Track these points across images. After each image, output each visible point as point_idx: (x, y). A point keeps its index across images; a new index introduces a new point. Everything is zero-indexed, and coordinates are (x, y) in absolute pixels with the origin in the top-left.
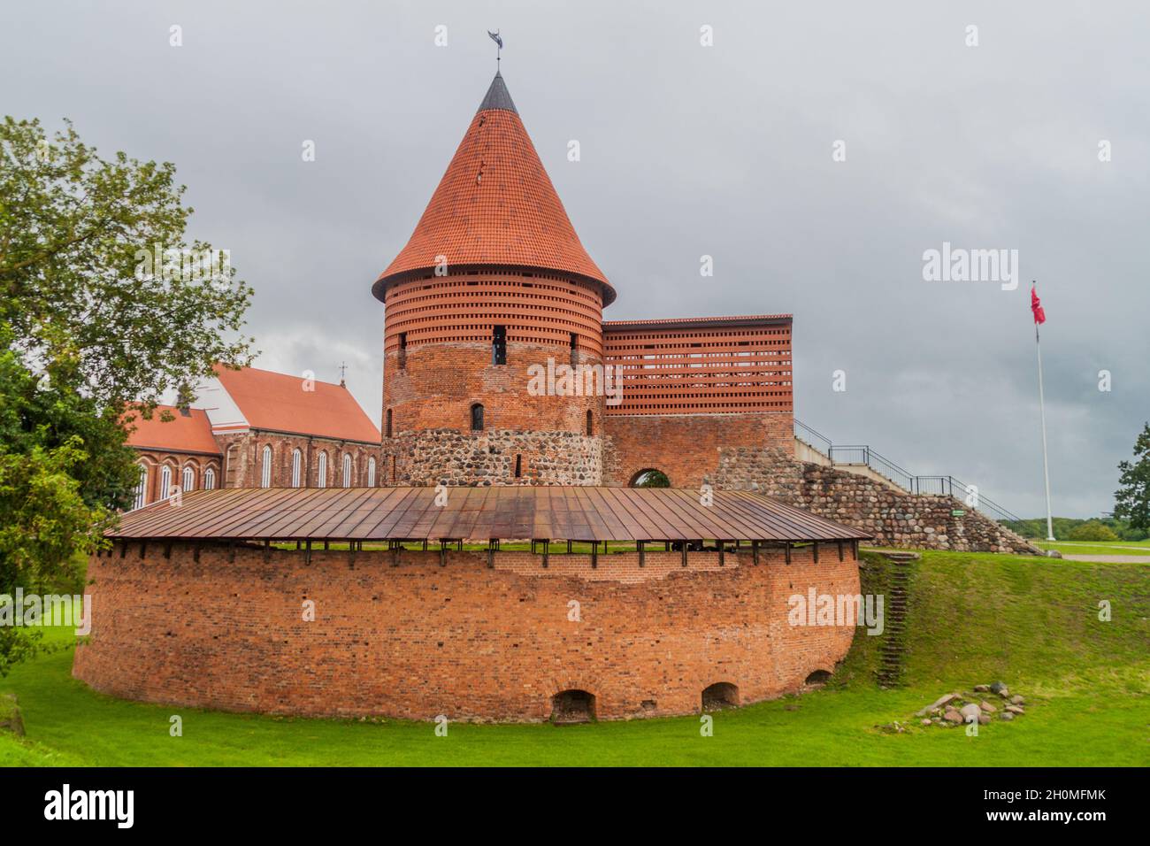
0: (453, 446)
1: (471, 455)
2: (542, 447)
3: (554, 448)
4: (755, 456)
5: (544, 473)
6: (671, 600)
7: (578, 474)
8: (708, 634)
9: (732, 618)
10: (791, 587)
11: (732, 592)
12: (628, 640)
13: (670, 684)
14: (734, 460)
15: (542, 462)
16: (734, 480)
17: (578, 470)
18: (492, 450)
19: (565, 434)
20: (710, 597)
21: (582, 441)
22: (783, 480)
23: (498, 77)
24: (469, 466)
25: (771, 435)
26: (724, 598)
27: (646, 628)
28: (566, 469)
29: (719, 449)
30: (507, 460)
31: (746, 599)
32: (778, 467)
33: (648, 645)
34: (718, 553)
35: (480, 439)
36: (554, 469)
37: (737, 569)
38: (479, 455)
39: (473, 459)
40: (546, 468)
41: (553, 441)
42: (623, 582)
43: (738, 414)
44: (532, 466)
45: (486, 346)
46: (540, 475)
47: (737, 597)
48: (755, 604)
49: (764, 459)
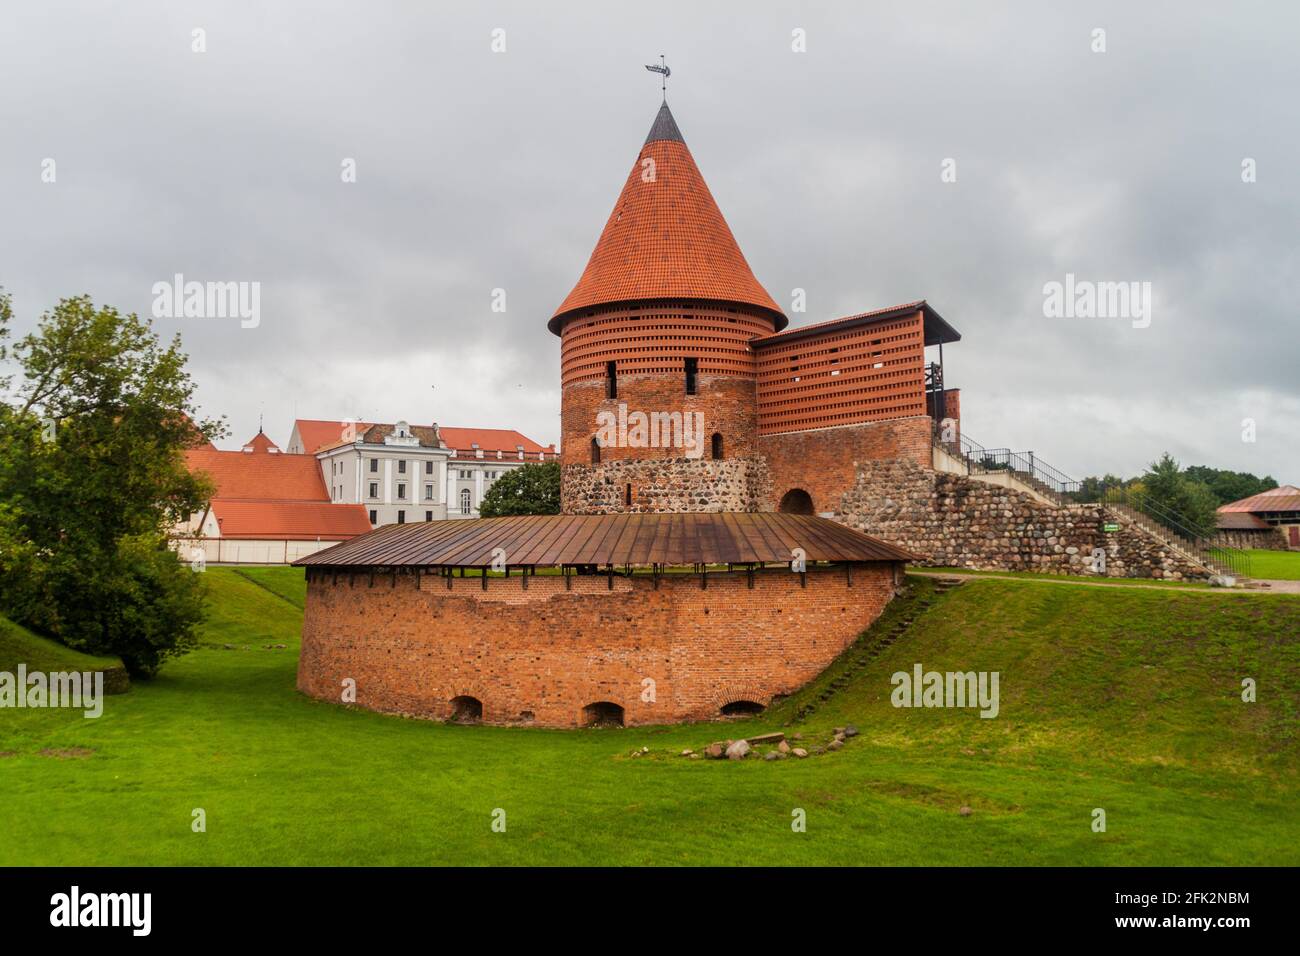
0: (582, 479)
1: (592, 486)
2: (652, 475)
3: (665, 475)
4: (888, 470)
5: (654, 500)
6: (554, 621)
7: (698, 499)
8: (591, 654)
9: (621, 640)
10: (707, 612)
11: (624, 615)
12: (510, 655)
13: (549, 699)
14: (869, 475)
15: (652, 490)
16: (870, 498)
17: (699, 495)
18: (608, 481)
19: (678, 461)
20: (596, 619)
21: (703, 465)
22: (915, 495)
23: (665, 108)
24: (591, 497)
25: (902, 443)
26: (612, 621)
27: (527, 646)
28: (681, 495)
29: (855, 464)
30: (619, 489)
31: (640, 623)
32: (910, 480)
33: (528, 661)
34: (607, 578)
35: (598, 471)
36: (666, 495)
37: (630, 593)
38: (598, 486)
39: (593, 490)
40: (657, 495)
41: (664, 468)
42: (509, 603)
43: (872, 423)
44: (641, 494)
45: (600, 383)
46: (650, 502)
47: (629, 620)
48: (651, 628)
49: (896, 472)
